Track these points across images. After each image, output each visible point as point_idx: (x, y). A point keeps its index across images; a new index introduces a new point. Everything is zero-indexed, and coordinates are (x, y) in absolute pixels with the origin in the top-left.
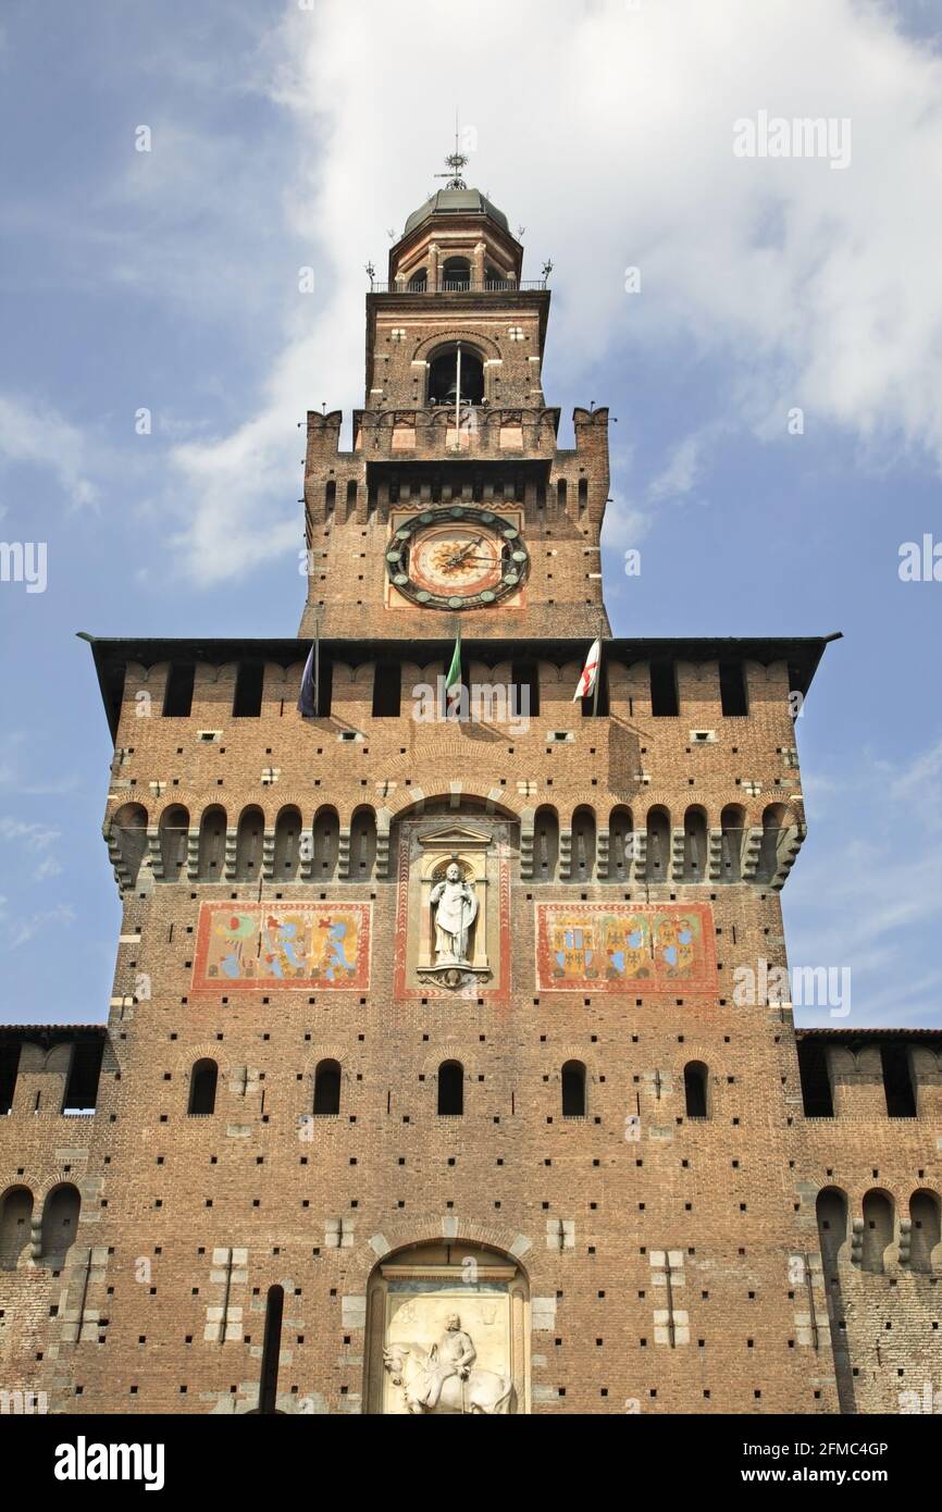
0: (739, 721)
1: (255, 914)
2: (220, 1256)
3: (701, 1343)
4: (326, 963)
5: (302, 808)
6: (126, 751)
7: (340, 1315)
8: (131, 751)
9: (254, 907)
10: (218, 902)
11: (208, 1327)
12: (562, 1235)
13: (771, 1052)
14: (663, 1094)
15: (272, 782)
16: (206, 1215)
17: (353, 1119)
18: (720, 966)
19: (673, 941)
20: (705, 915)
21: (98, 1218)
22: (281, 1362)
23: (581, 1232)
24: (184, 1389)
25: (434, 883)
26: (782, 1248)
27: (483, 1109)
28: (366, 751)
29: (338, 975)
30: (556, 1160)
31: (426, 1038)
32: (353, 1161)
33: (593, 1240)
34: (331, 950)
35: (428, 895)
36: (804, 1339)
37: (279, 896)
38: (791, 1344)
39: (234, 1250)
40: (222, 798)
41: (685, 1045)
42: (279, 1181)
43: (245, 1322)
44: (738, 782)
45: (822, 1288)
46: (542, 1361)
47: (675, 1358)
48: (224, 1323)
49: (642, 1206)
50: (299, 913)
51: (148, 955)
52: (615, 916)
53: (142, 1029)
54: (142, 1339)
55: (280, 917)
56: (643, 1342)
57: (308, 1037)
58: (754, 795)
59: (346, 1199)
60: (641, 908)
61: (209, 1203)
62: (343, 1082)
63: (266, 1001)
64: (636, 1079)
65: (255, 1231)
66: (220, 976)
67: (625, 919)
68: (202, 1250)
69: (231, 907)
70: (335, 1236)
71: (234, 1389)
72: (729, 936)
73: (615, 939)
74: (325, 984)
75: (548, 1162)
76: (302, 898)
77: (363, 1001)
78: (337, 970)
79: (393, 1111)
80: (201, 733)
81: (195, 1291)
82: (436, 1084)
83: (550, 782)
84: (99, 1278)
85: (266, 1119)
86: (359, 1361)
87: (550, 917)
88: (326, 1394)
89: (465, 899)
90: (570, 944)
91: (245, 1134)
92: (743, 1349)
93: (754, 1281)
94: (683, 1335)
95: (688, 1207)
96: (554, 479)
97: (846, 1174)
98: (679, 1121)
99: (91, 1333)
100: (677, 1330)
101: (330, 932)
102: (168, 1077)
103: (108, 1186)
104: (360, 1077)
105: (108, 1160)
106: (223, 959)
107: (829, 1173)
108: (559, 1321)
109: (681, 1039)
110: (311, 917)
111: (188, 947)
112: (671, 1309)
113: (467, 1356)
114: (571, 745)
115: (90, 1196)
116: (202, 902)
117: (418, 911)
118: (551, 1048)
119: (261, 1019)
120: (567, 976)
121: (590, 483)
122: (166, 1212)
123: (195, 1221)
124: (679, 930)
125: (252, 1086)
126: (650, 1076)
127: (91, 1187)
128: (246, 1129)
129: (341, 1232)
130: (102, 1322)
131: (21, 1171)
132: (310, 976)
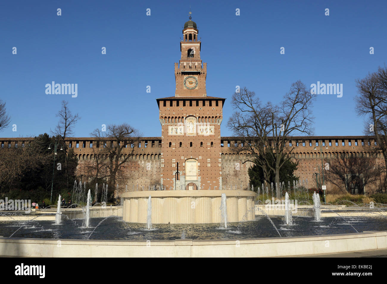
0: (217, 107)
2: (173, 160)
3: (211, 166)
5: (177, 117)
7: (183, 165)
8: (161, 110)
9: (173, 127)
12: (200, 157)
13: (218, 141)
15: (174, 114)
16: (172, 156)
17: (183, 147)
18: (215, 132)
19: (211, 130)
22: (178, 168)
24: (171, 170)
26: (218, 158)
27: (194, 146)
28: (182, 110)
30: (200, 151)
31: (189, 140)
32: (183, 151)
33: (203, 158)
37: (175, 125)
38: (218, 166)
40: (170, 116)
41: (211, 141)
42: (177, 153)
45: (221, 162)
46: (199, 168)
48: (174, 165)
49: (207, 155)
52: (206, 127)
53: (165, 139)
54: (167, 167)
55: (176, 128)
56: (207, 166)
57: (179, 140)
58: (218, 115)
65: (176, 157)
71: (175, 170)
72: (215, 129)
73: (206, 130)
77: (183, 136)
79: (186, 147)
80: (167, 108)
81: (171, 163)
82: (190, 144)
83: (200, 114)
84: (163, 162)
85: (176, 148)
86: (184, 168)
87: (200, 128)
93: (216, 161)
95: (211, 155)
98: (210, 147)
102: (167, 144)
104: (183, 143)
107: (223, 152)
108: (200, 165)
111: (168, 131)
112: (209, 164)
113: (193, 168)
114: (202, 109)
116: (169, 126)
118: (199, 141)
119: (175, 138)
122: (168, 156)
125: (174, 145)
126: (208, 143)
127: (162, 154)
128: (174, 149)
129: (182, 158)
130: (164, 165)
131: (156, 152)
132: (179, 134)
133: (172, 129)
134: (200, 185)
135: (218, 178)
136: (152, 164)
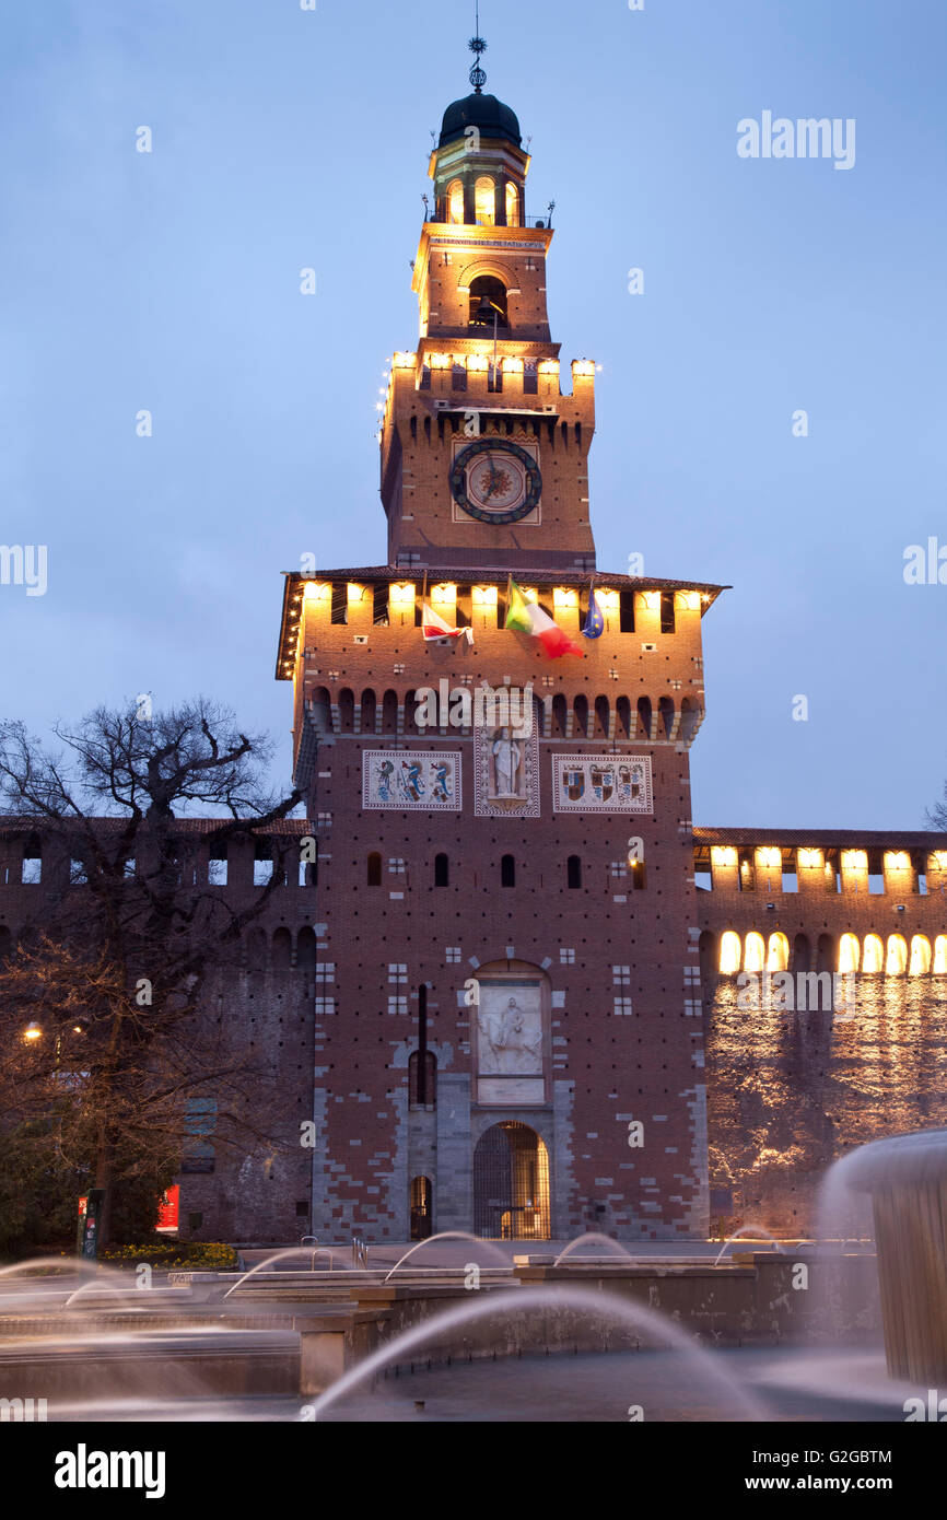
0: (670, 637)
2: (392, 969)
3: (637, 1015)
6: (312, 649)
7: (456, 1001)
8: (315, 649)
10: (373, 751)
11: (390, 1007)
12: (568, 957)
13: (679, 852)
14: (622, 876)
15: (400, 673)
16: (383, 945)
17: (456, 889)
18: (654, 798)
19: (629, 780)
20: (647, 764)
21: (326, 946)
22: (428, 1026)
23: (577, 956)
24: (380, 1039)
25: (495, 740)
26: (680, 964)
27: (526, 884)
28: (453, 653)
30: (565, 915)
31: (494, 840)
32: (458, 915)
33: (584, 960)
36: (689, 1012)
37: (407, 747)
38: (682, 1015)
39: (400, 965)
40: (372, 684)
42: (420, 926)
43: (408, 1004)
44: (668, 681)
45: (699, 986)
46: (558, 1024)
47: (623, 1023)
48: (397, 1006)
49: (609, 941)
51: (335, 784)
52: (597, 764)
53: (337, 833)
54: (357, 1014)
56: (609, 1014)
57: (429, 839)
58: (677, 690)
59: (455, 936)
60: (611, 759)
61: (384, 939)
62: (450, 867)
63: (405, 816)
64: (607, 867)
65: (410, 954)
67: (602, 765)
68: (382, 965)
70: (451, 958)
71: (406, 1040)
72: (660, 779)
73: (597, 779)
75: (560, 916)
76: (420, 749)
77: (458, 816)
79: (478, 885)
80: (355, 635)
81: (381, 987)
82: (500, 868)
83: (561, 678)
84: (331, 980)
85: (410, 889)
86: (467, 1024)
87: (561, 763)
88: (451, 1042)
89: (513, 753)
90: (572, 782)
91: (400, 898)
92: (658, 1018)
93: (665, 982)
94: (627, 1011)
95: (633, 941)
96: (559, 422)
97: (714, 923)
98: (630, 892)
99: (330, 1009)
100: (625, 1008)
102: (355, 863)
103: (330, 929)
104: (458, 864)
105: (328, 913)
107: (707, 923)
108: (566, 1003)
111: (358, 781)
112: (622, 997)
113: (520, 1021)
115: (321, 934)
116: (363, 750)
118: (562, 848)
119: (402, 827)
121: (582, 426)
122: (362, 944)
123: (378, 948)
124: (632, 774)
125: (402, 870)
126: (614, 865)
127: (320, 929)
128: (400, 896)
129: (453, 955)
130: (336, 1004)
131: (282, 919)
132: (428, 801)
133: (387, 769)
134: (570, 1141)
135: (681, 1095)
136: (252, 997)
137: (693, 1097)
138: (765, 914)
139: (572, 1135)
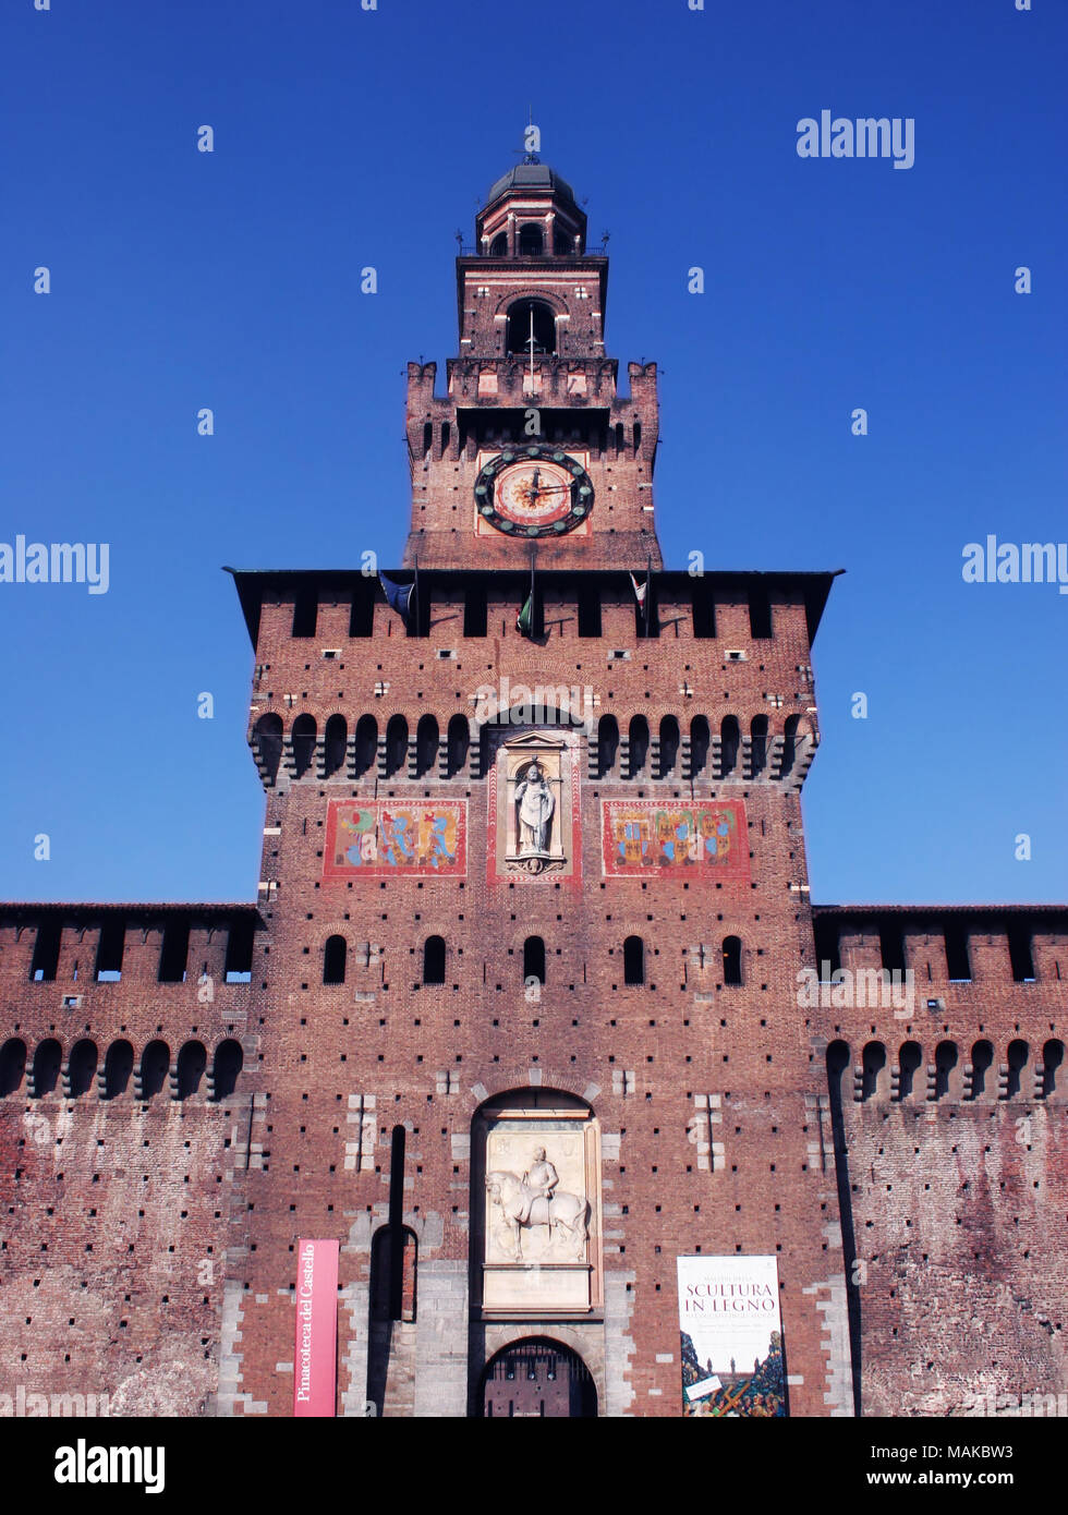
0: (765, 643)
1: (372, 809)
2: (354, 1101)
3: (734, 1168)
4: (431, 852)
5: (408, 717)
6: (264, 668)
7: (450, 1150)
8: (268, 667)
9: (371, 804)
10: (343, 800)
11: (347, 1159)
12: (625, 1082)
13: (792, 929)
14: (706, 964)
15: (383, 694)
16: (341, 1068)
17: (456, 987)
18: (751, 855)
19: (714, 833)
20: (740, 810)
21: (257, 1070)
22: (405, 1188)
23: (639, 1080)
24: (331, 1208)
25: (518, 782)
26: (799, 1091)
27: (561, 978)
28: (459, 667)
29: (442, 863)
30: (620, 1021)
31: (513, 917)
32: (457, 1023)
33: (650, 1087)
34: (434, 840)
35: (512, 793)
36: (814, 1164)
37: (391, 794)
38: (804, 1167)
39: (365, 1097)
40: (343, 709)
41: (724, 923)
42: (399, 1039)
43: (376, 1155)
44: (764, 696)
45: (830, 1123)
46: (609, 1184)
47: (713, 1181)
48: (360, 1156)
49: (688, 1059)
50: (408, 808)
51: (287, 845)
52: (666, 811)
53: (284, 909)
54: (297, 1168)
55: (392, 813)
56: (689, 1169)
57: (418, 917)
58: (777, 707)
59: (452, 1054)
60: (687, 804)
61: (344, 1058)
62: (448, 955)
63: (383, 886)
64: (684, 952)
65: (381, 1080)
66: (346, 864)
67: (674, 814)
68: (339, 1097)
69: (353, 803)
70: (444, 1086)
71: (369, 1208)
72: (759, 829)
73: (666, 831)
74: (431, 870)
75: (613, 1023)
76: (410, 795)
77: (462, 886)
78: (440, 858)
79: (488, 980)
80: (324, 651)
81: (336, 1130)
82: (522, 956)
83: (611, 695)
84: (260, 1118)
85: (386, 987)
86: (466, 1186)
87: (613, 812)
88: (441, 1212)
89: (543, 796)
90: (630, 837)
91: (370, 999)
92: (766, 1173)
93: (776, 1117)
94: (720, 1162)
95: (725, 1059)
96: (613, 423)
97: (850, 1030)
99: (257, 1162)
100: (715, 1159)
101: (434, 826)
102: (306, 951)
103: (264, 1043)
104: (461, 951)
105: (262, 1021)
106: (348, 849)
107: (837, 1029)
108: (623, 1153)
109: (720, 917)
110: (418, 814)
111: (319, 839)
112: (711, 1142)
113: (551, 1182)
114: (628, 662)
115: (251, 1050)
116: (329, 799)
117: (505, 807)
118: (615, 926)
119: (379, 901)
120: (628, 863)
121: (643, 428)
122: (310, 1066)
123: (333, 1072)
124: (718, 824)
125: (375, 960)
126: (696, 950)
127: (250, 1045)
128: (370, 996)
129: (449, 1081)
130: (266, 1154)
131: (195, 1029)
134: (628, 1367)
135: (806, 1291)
136: (147, 1144)
137: (825, 1295)
138: (924, 1014)
139: (631, 1358)
